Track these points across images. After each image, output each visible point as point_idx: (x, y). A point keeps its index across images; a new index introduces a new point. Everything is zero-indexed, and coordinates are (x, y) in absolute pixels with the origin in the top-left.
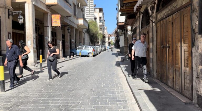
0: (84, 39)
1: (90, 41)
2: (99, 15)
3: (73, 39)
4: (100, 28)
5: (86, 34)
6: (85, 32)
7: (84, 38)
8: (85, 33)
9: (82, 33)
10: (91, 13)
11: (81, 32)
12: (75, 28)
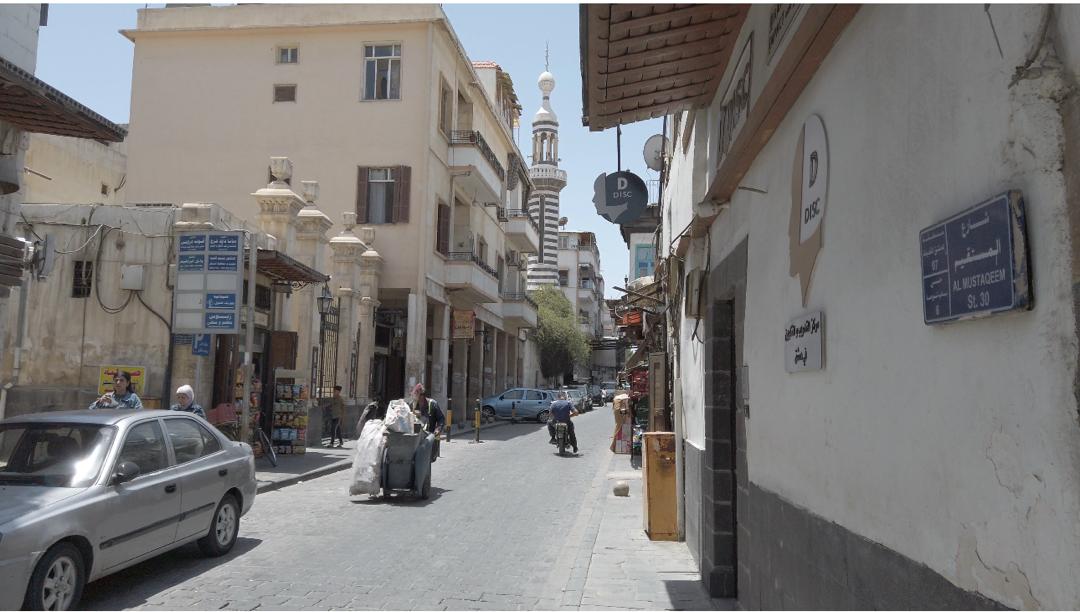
0: (520, 361)
1: (539, 369)
2: (578, 257)
3: (491, 367)
4: (581, 311)
5: (527, 343)
6: (524, 339)
7: (522, 359)
8: (523, 341)
9: (517, 341)
10: (545, 258)
11: (512, 338)
12: (498, 329)
